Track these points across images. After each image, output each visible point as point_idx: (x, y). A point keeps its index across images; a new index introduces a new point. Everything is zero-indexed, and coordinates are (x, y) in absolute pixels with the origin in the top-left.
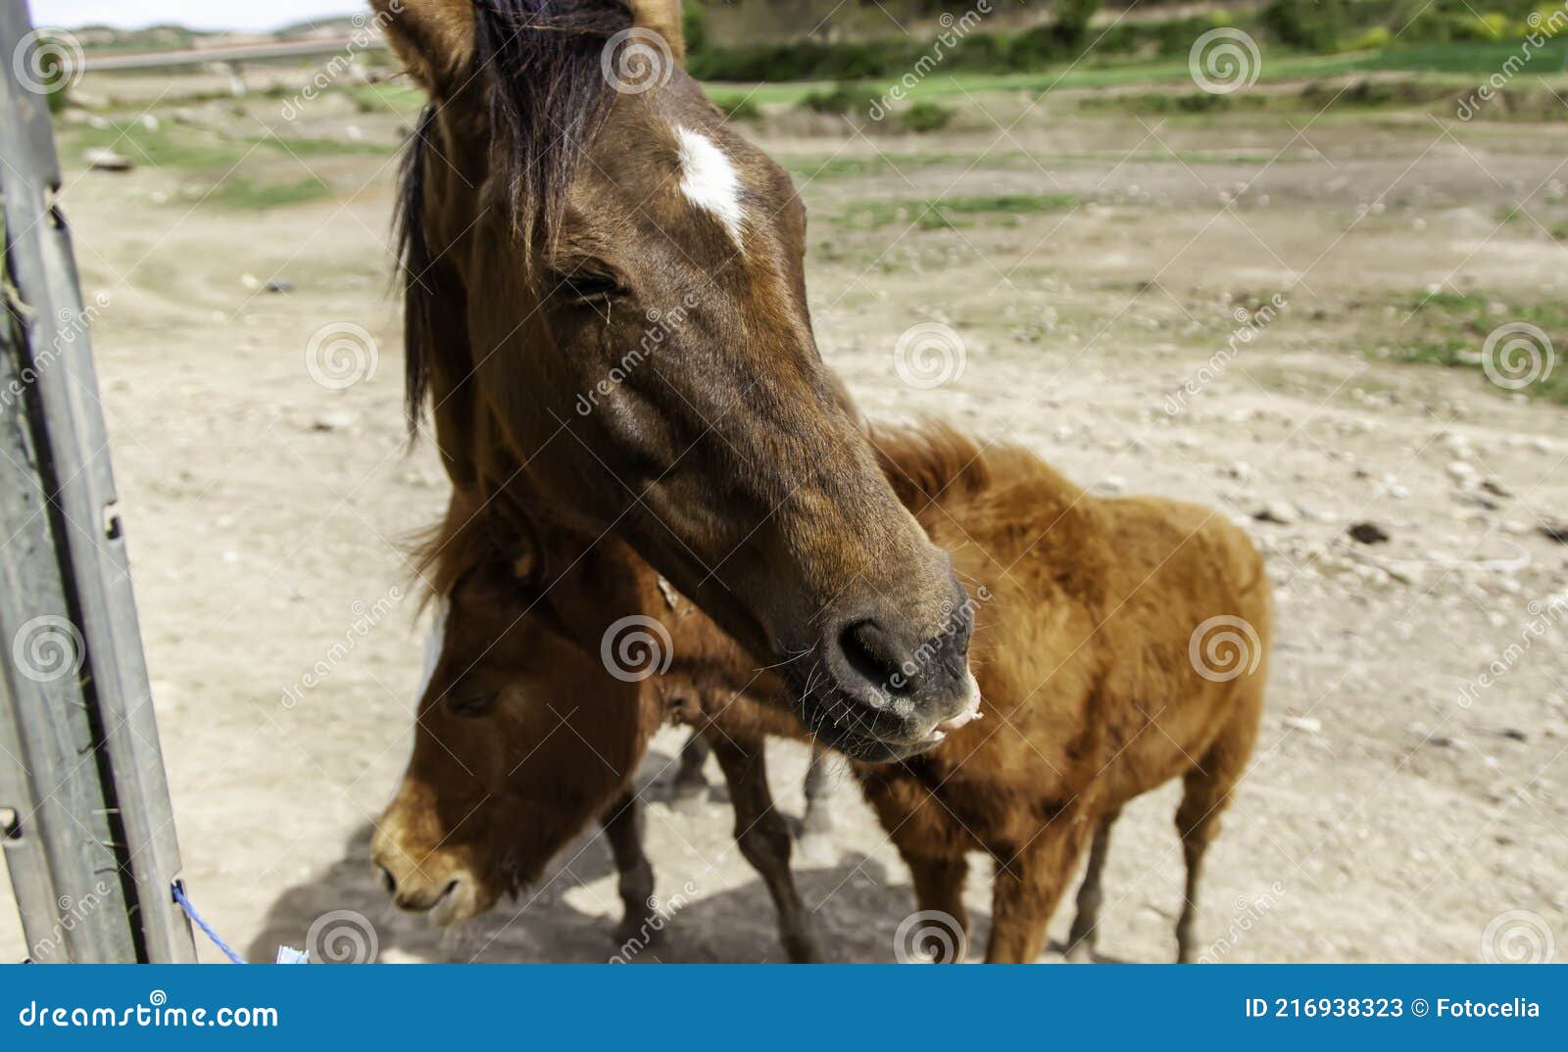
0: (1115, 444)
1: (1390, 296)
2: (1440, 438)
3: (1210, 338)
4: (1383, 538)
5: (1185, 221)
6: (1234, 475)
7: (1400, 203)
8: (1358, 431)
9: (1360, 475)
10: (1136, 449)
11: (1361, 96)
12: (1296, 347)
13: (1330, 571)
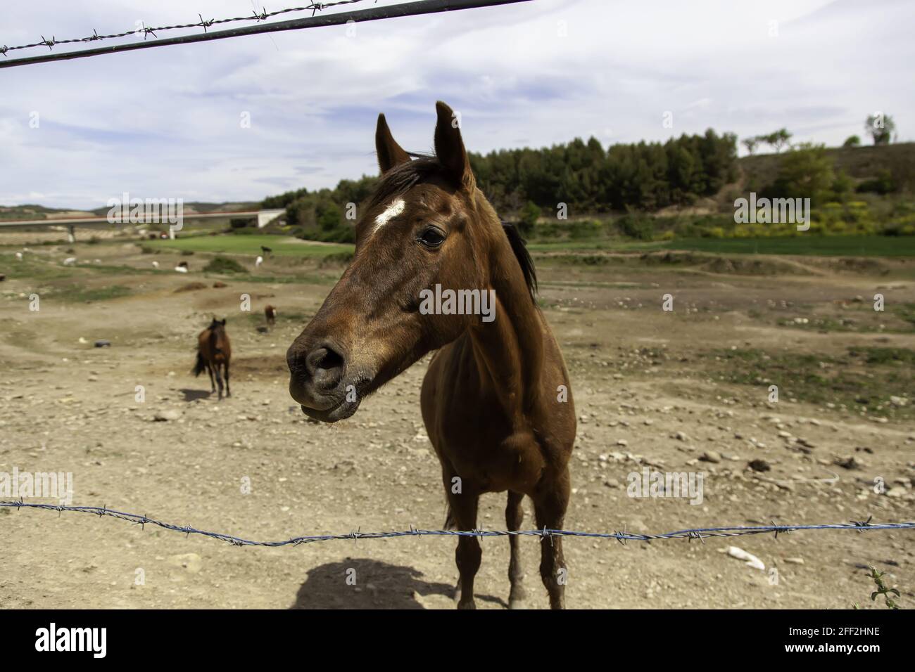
0: (613, 424)
1: (715, 352)
2: (766, 419)
3: (635, 371)
4: (767, 469)
5: (606, 314)
6: (679, 438)
7: (704, 308)
8: (727, 416)
9: (738, 437)
10: (624, 425)
11: (667, 260)
12: (679, 375)
13: (751, 486)
